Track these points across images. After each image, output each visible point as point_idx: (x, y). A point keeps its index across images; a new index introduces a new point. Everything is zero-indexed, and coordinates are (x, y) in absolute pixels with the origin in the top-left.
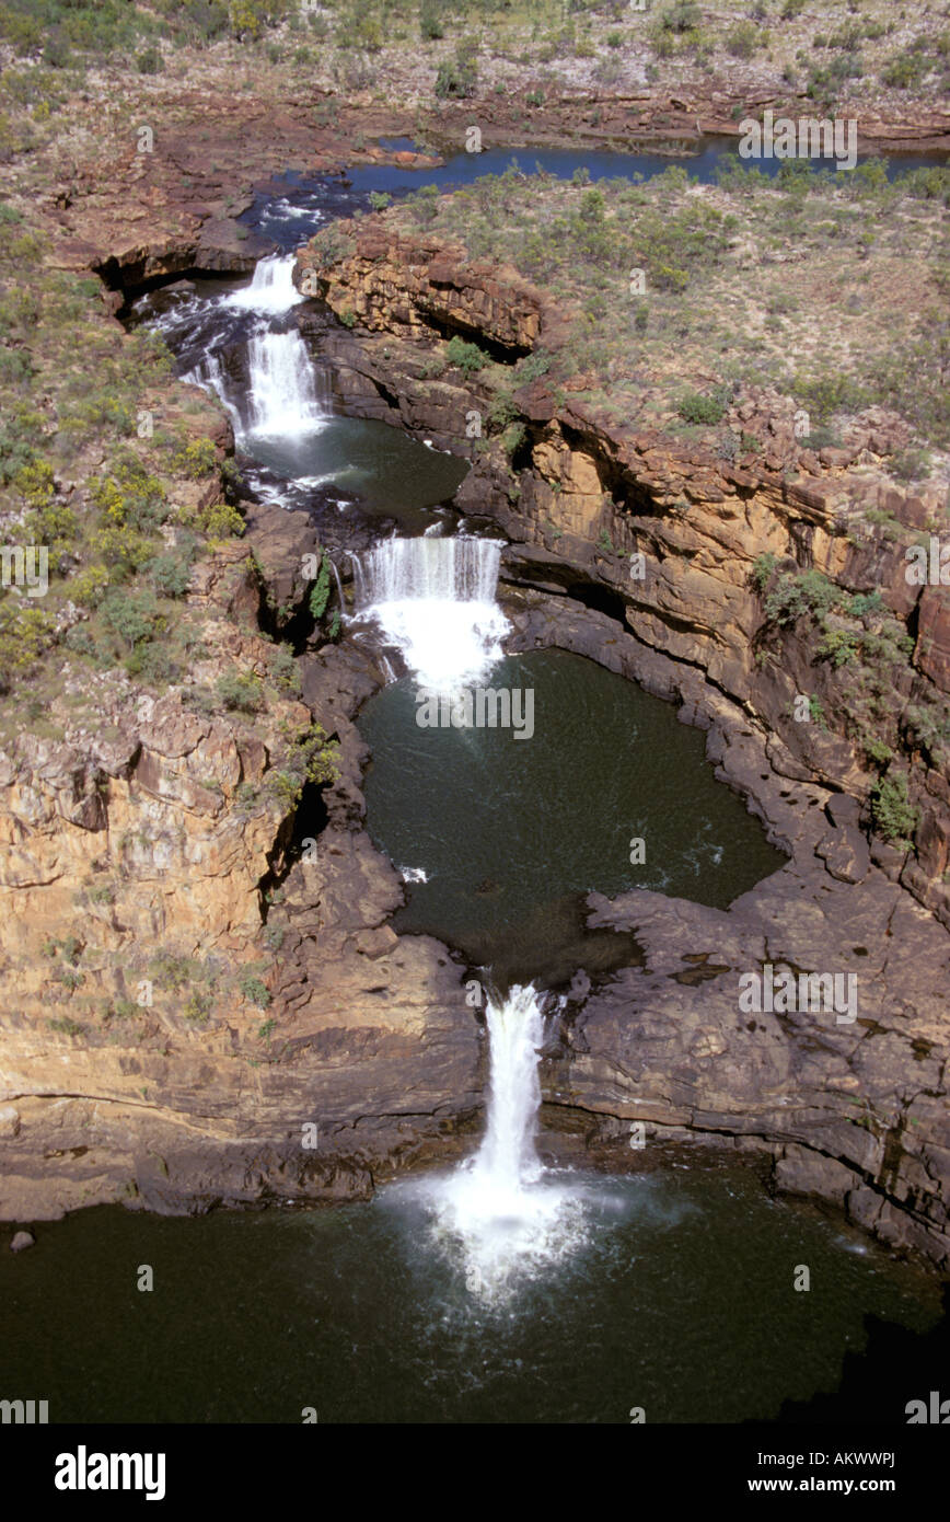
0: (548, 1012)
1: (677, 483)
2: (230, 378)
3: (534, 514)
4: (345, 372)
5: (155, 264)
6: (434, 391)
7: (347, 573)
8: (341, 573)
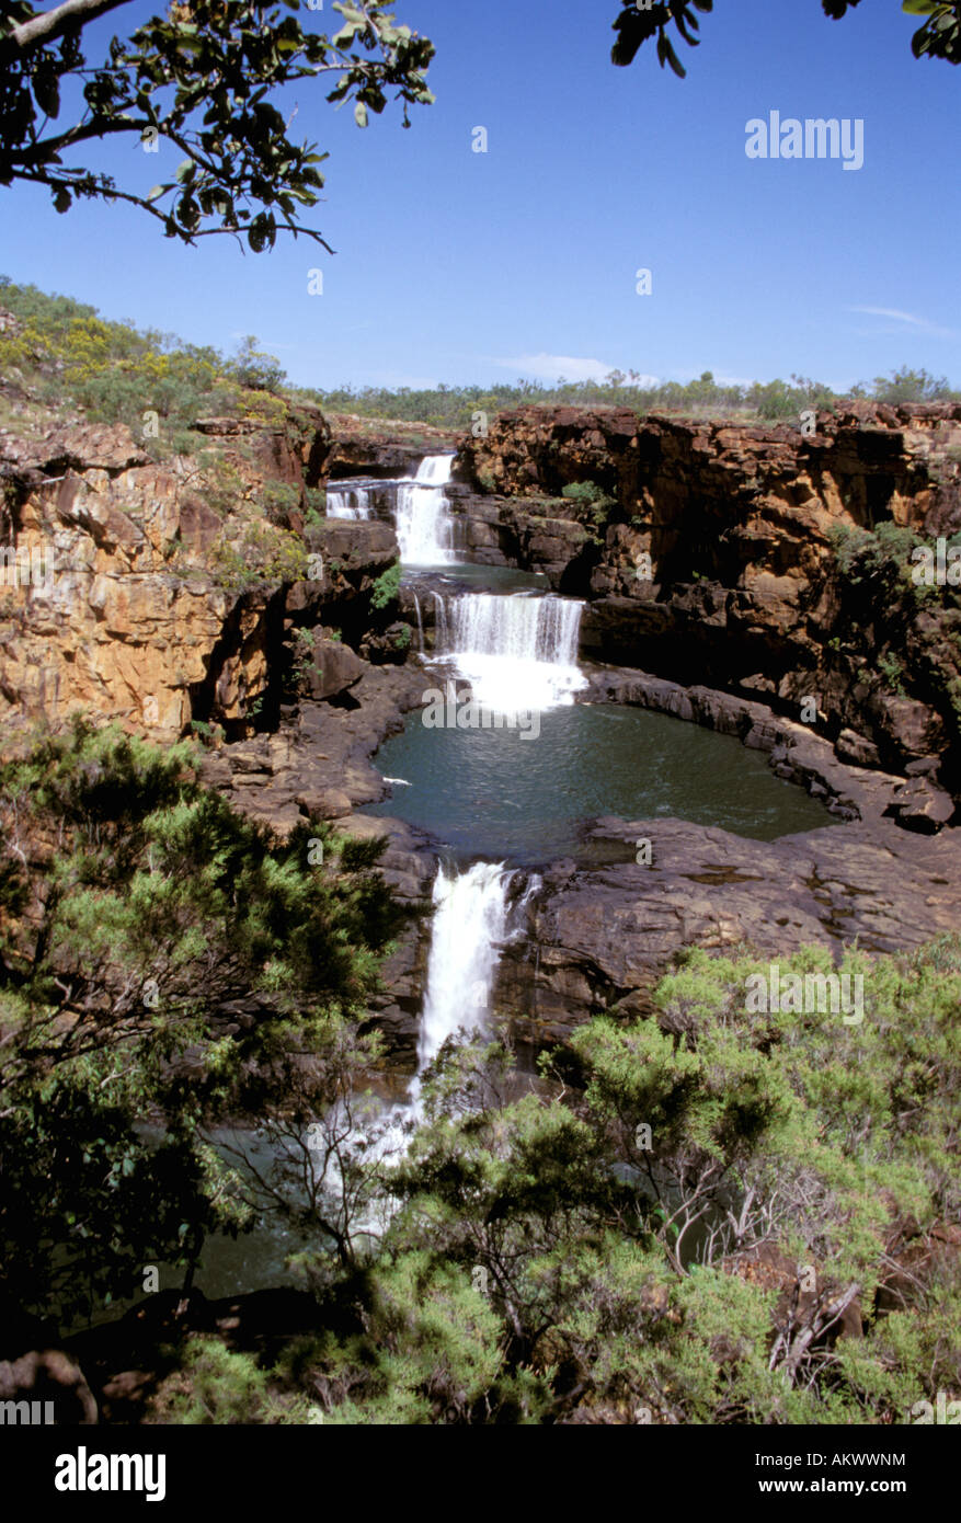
0: (514, 893)
1: (749, 463)
2: (376, 514)
3: (615, 561)
4: (479, 525)
5: (339, 449)
6: (549, 524)
7: (429, 610)
8: (423, 608)
